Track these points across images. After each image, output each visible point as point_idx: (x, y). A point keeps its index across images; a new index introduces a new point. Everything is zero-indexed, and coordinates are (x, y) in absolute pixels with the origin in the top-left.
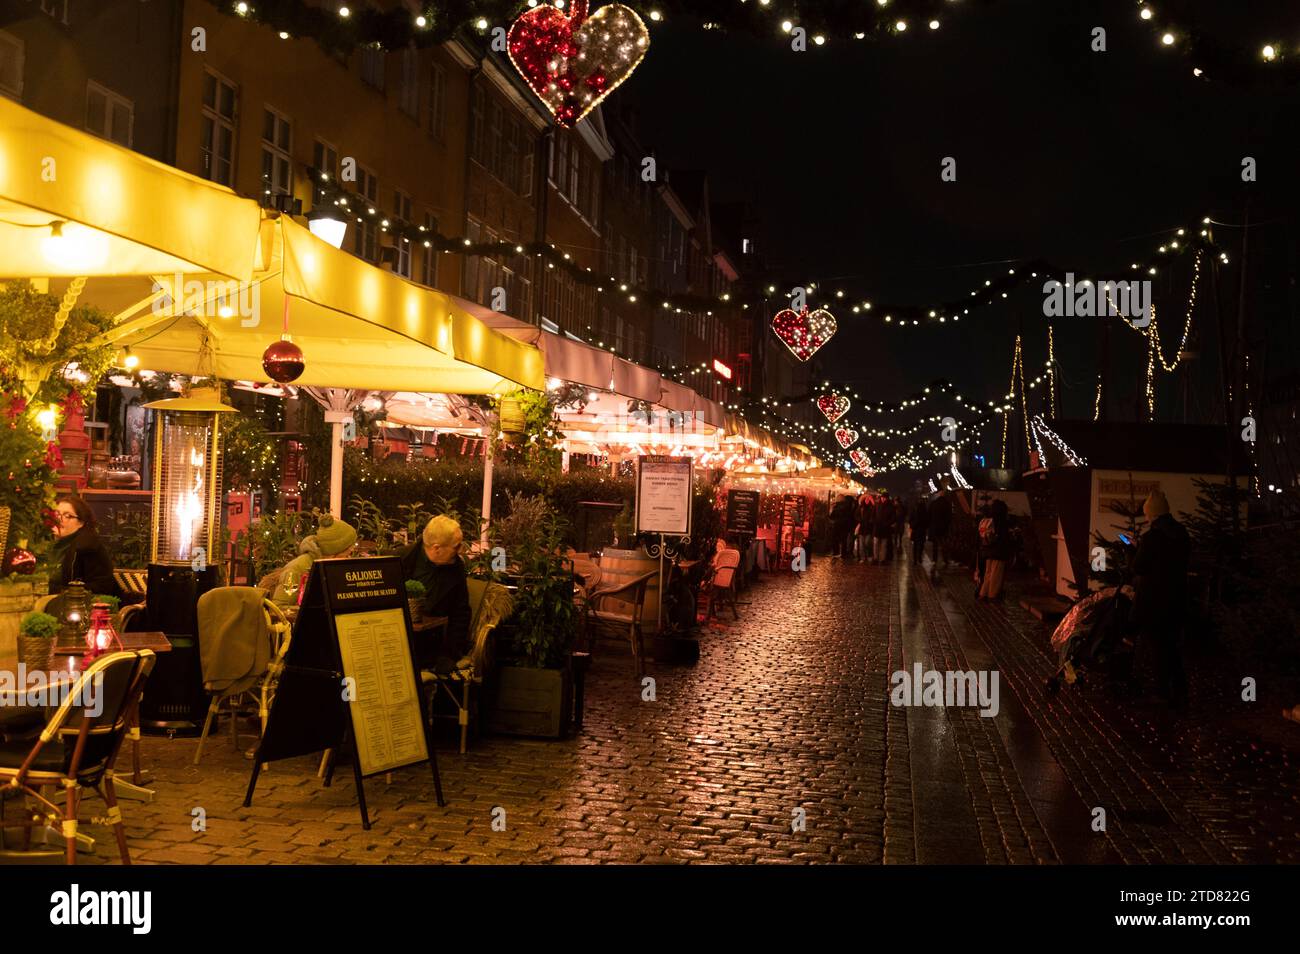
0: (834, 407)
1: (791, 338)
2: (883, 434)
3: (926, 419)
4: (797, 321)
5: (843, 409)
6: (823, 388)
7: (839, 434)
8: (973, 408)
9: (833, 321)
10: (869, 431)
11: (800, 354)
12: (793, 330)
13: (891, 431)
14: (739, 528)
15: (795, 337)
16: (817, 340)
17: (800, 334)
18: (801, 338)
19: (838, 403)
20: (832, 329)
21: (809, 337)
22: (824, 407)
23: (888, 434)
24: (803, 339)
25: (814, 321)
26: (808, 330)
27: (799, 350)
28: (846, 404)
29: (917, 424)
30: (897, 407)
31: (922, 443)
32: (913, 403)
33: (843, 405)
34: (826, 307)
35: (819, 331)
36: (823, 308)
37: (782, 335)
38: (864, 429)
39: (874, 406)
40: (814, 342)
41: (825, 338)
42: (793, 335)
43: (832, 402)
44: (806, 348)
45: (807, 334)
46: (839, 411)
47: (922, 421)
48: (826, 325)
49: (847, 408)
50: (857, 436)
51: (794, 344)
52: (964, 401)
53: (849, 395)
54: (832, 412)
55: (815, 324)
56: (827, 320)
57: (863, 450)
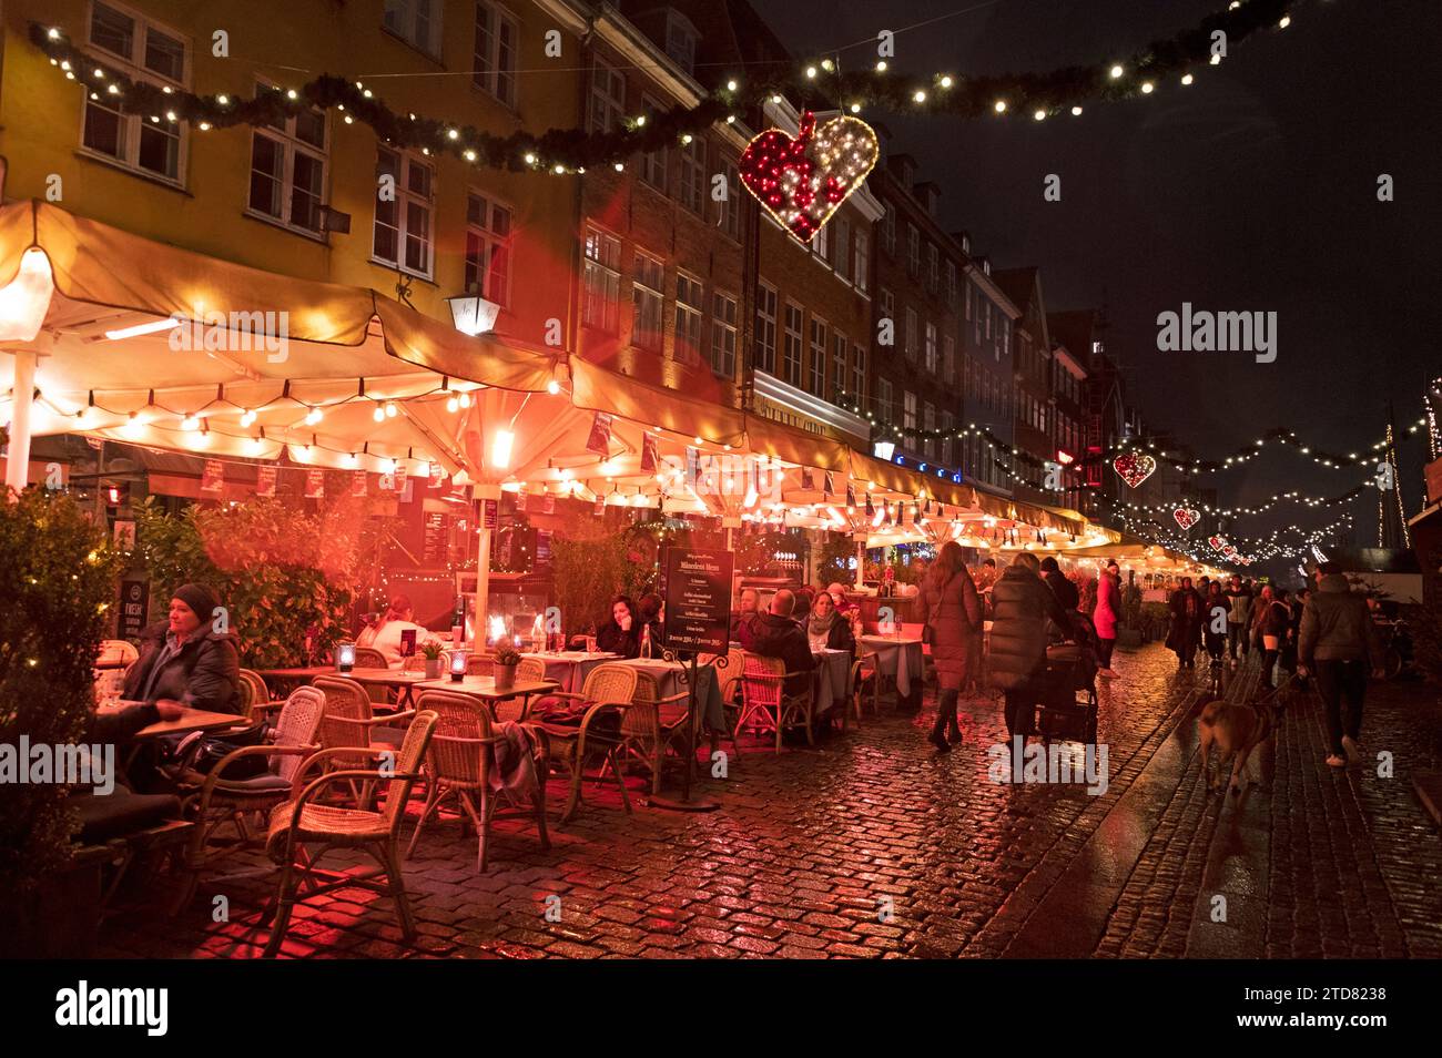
0: (1135, 468)
1: (777, 191)
2: (1229, 513)
3: (1280, 495)
4: (790, 153)
5: (1147, 471)
6: (1120, 447)
7: (1178, 514)
8: (1327, 463)
9: (868, 136)
10: (1213, 510)
11: (796, 226)
12: (781, 172)
13: (1239, 510)
14: (692, 634)
15: (786, 187)
16: (834, 188)
17: (796, 180)
18: (799, 189)
19: (1141, 464)
20: (867, 155)
21: (816, 183)
22: (1121, 469)
23: (1234, 513)
24: (803, 191)
25: (827, 144)
26: (815, 167)
27: (794, 216)
28: (1151, 465)
29: (1270, 502)
30: (1218, 466)
31: (1287, 529)
32: (1241, 459)
33: (1146, 466)
34: (856, 108)
35: (838, 166)
36: (848, 112)
37: (757, 188)
38: (1207, 508)
39: (1188, 465)
40: (829, 192)
41: (851, 181)
42: (780, 183)
43: (1133, 463)
44: (808, 208)
45: (811, 176)
46: (1141, 474)
47: (1275, 498)
48: (852, 150)
49: (1152, 470)
50: (1198, 516)
51: (783, 204)
52: (1314, 454)
53: (1154, 453)
54: (1133, 475)
55: (828, 152)
56: (857, 137)
57: (1223, 536)
